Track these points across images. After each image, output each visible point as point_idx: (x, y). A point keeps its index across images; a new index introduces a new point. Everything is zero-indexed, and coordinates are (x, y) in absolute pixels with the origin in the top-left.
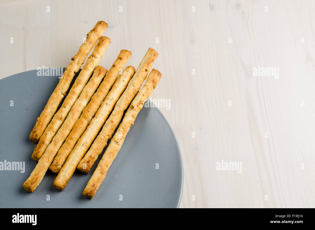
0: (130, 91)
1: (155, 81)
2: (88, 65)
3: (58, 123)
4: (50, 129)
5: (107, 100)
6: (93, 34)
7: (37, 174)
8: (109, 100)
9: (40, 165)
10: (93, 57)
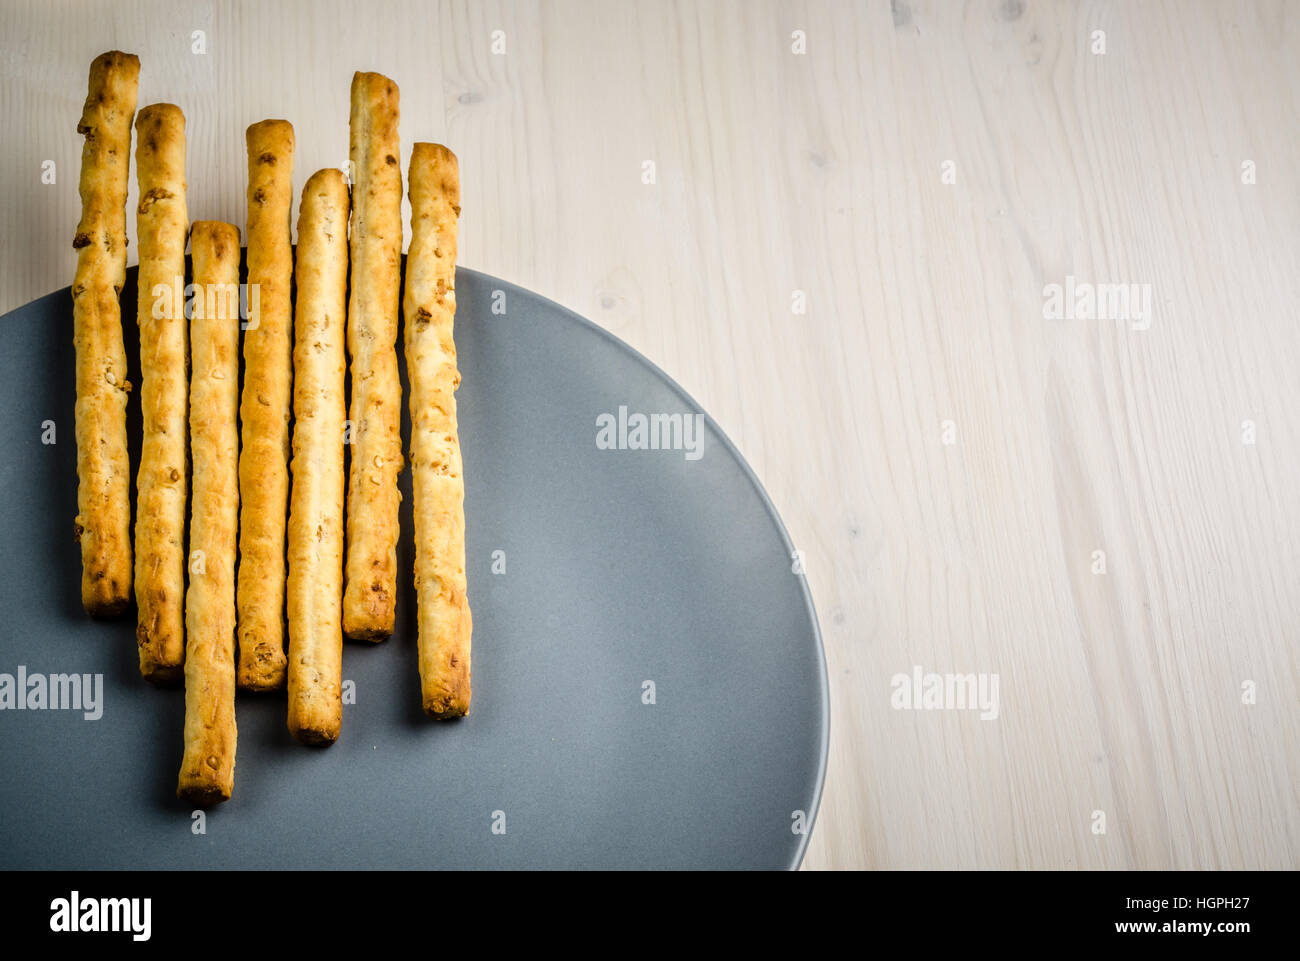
0: (379, 262)
1: (449, 184)
2: (159, 237)
3: (171, 500)
4: (156, 538)
5: (311, 331)
6: (104, 114)
7: (214, 723)
8: (318, 330)
9: (205, 684)
10: (156, 199)
